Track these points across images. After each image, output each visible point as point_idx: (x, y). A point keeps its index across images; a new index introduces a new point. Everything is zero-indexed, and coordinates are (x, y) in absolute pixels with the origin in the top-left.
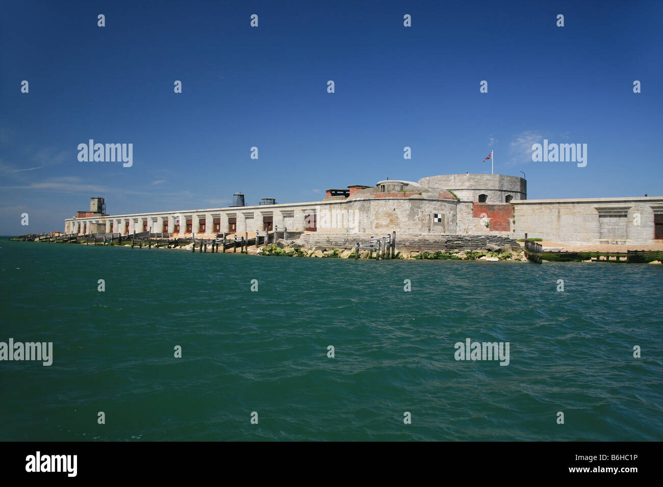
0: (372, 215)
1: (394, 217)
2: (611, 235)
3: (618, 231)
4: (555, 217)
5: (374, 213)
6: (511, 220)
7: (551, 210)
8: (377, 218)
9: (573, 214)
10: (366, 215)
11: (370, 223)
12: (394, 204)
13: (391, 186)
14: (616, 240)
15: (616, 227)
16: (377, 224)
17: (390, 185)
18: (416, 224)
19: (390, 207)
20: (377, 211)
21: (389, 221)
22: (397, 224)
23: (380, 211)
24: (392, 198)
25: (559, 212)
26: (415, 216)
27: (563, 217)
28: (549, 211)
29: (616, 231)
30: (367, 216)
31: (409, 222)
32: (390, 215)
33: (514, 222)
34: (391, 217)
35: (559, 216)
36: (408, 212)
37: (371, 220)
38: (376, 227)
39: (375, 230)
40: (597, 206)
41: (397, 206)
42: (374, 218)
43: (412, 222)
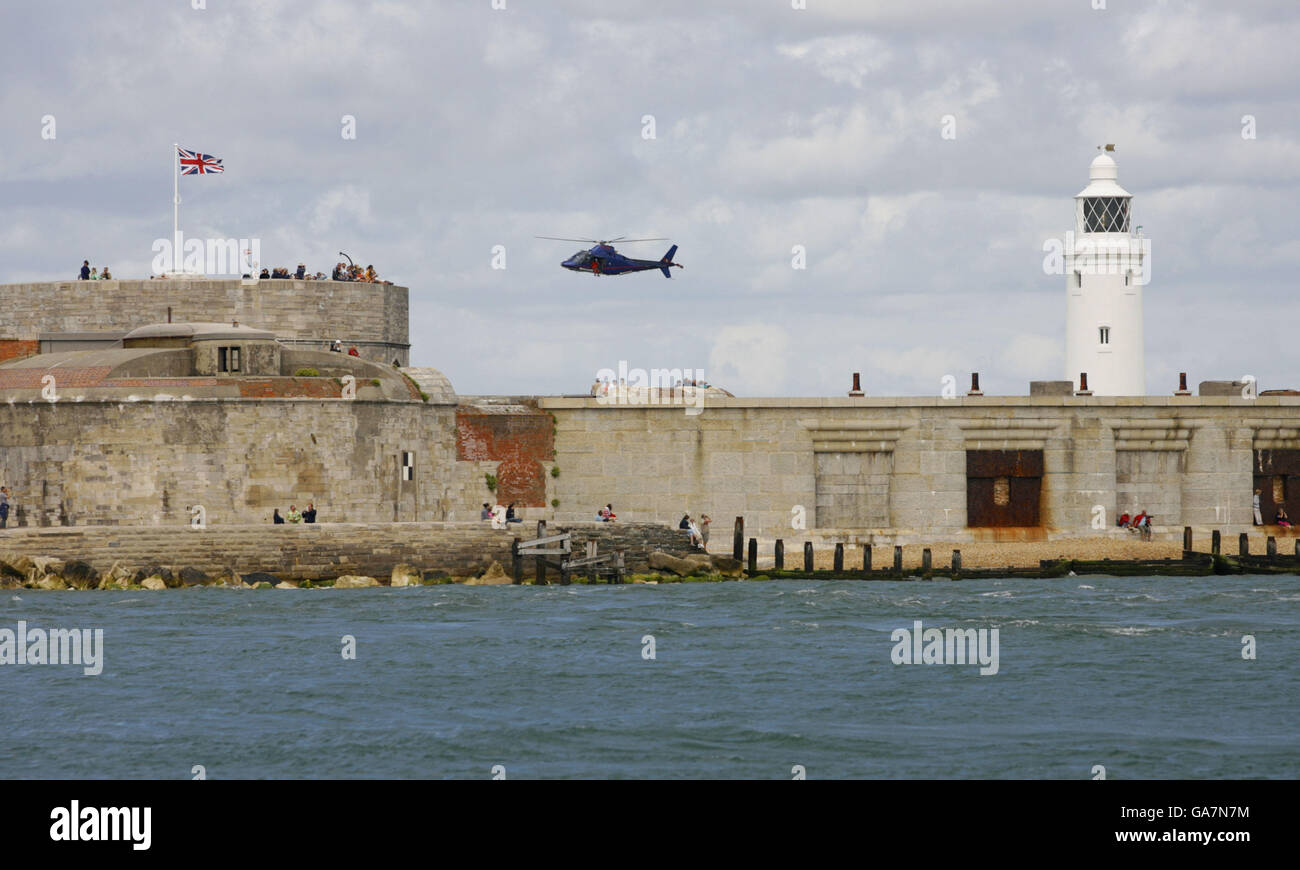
0: (230, 459)
1: (312, 466)
2: (847, 514)
3: (866, 502)
4: (686, 459)
5: (242, 450)
6: (548, 467)
7: (674, 432)
8: (252, 470)
9: (744, 447)
10: (206, 458)
11: (221, 487)
12: (311, 418)
13: (264, 353)
14: (869, 532)
15: (861, 490)
16: (254, 490)
17: (259, 348)
18: (371, 490)
19: (299, 430)
20: (253, 445)
21: (295, 481)
22: (321, 492)
23: (265, 444)
24: (305, 398)
25: (700, 442)
26: (366, 464)
27: (713, 458)
28: (667, 437)
29: (861, 502)
30: (211, 463)
31: (353, 483)
32: (297, 459)
33: (555, 474)
34: (302, 467)
35: (700, 455)
36: (349, 447)
37: (227, 477)
38: (250, 503)
39: (247, 511)
40: (812, 421)
41: (320, 426)
42: (240, 468)
43: (361, 482)
